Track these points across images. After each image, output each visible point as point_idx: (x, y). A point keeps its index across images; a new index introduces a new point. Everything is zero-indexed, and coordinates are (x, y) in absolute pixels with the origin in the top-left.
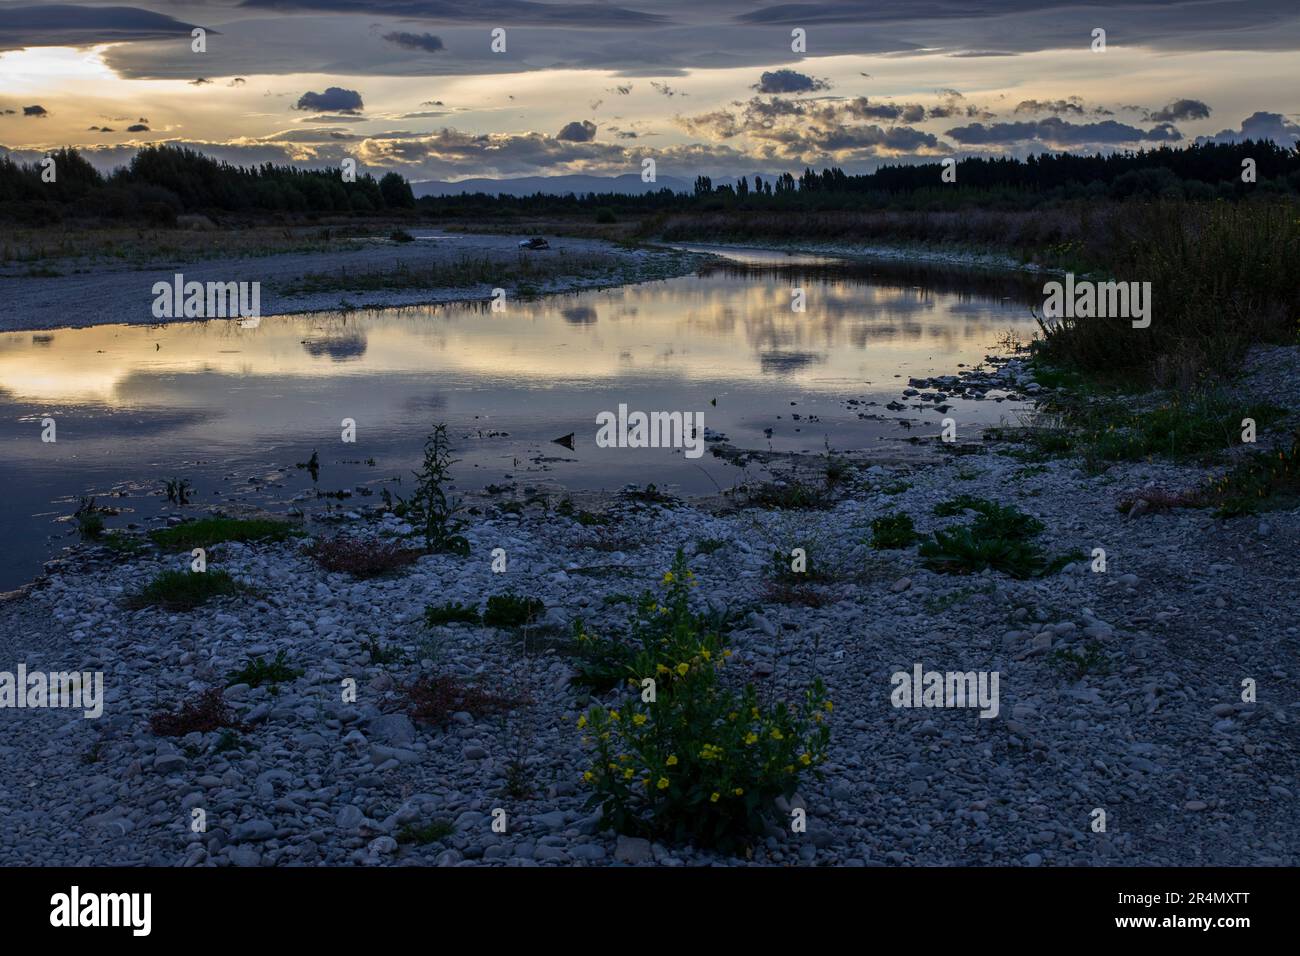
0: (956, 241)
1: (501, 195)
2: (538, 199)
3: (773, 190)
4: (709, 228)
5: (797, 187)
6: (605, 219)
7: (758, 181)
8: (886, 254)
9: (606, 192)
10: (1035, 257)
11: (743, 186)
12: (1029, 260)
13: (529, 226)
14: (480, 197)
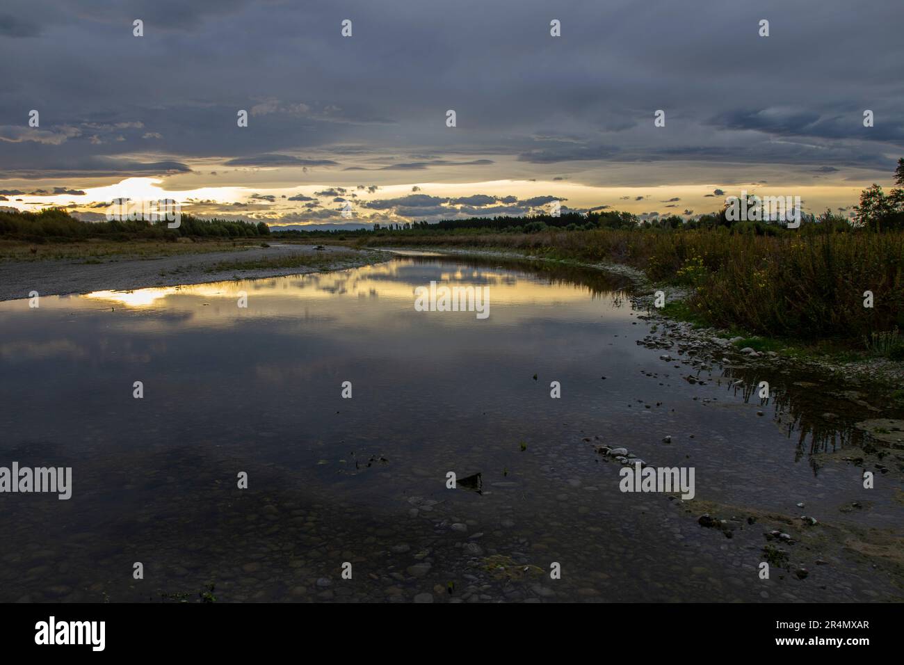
0: (491, 246)
1: (302, 231)
2: (316, 232)
3: (402, 229)
4: (386, 242)
5: (411, 227)
6: (341, 239)
7: (397, 225)
8: (462, 252)
9: (341, 229)
10: (531, 253)
11: (391, 227)
12: (529, 254)
13: (315, 242)
14: (294, 231)
